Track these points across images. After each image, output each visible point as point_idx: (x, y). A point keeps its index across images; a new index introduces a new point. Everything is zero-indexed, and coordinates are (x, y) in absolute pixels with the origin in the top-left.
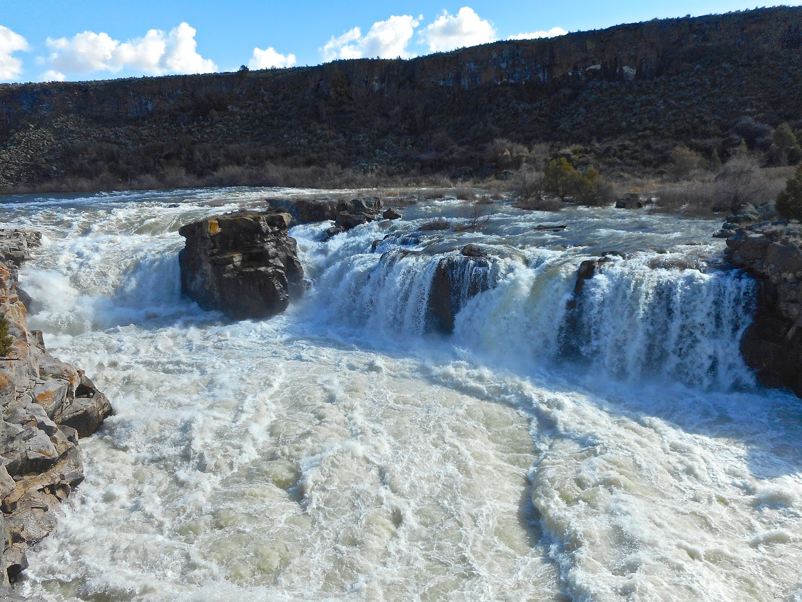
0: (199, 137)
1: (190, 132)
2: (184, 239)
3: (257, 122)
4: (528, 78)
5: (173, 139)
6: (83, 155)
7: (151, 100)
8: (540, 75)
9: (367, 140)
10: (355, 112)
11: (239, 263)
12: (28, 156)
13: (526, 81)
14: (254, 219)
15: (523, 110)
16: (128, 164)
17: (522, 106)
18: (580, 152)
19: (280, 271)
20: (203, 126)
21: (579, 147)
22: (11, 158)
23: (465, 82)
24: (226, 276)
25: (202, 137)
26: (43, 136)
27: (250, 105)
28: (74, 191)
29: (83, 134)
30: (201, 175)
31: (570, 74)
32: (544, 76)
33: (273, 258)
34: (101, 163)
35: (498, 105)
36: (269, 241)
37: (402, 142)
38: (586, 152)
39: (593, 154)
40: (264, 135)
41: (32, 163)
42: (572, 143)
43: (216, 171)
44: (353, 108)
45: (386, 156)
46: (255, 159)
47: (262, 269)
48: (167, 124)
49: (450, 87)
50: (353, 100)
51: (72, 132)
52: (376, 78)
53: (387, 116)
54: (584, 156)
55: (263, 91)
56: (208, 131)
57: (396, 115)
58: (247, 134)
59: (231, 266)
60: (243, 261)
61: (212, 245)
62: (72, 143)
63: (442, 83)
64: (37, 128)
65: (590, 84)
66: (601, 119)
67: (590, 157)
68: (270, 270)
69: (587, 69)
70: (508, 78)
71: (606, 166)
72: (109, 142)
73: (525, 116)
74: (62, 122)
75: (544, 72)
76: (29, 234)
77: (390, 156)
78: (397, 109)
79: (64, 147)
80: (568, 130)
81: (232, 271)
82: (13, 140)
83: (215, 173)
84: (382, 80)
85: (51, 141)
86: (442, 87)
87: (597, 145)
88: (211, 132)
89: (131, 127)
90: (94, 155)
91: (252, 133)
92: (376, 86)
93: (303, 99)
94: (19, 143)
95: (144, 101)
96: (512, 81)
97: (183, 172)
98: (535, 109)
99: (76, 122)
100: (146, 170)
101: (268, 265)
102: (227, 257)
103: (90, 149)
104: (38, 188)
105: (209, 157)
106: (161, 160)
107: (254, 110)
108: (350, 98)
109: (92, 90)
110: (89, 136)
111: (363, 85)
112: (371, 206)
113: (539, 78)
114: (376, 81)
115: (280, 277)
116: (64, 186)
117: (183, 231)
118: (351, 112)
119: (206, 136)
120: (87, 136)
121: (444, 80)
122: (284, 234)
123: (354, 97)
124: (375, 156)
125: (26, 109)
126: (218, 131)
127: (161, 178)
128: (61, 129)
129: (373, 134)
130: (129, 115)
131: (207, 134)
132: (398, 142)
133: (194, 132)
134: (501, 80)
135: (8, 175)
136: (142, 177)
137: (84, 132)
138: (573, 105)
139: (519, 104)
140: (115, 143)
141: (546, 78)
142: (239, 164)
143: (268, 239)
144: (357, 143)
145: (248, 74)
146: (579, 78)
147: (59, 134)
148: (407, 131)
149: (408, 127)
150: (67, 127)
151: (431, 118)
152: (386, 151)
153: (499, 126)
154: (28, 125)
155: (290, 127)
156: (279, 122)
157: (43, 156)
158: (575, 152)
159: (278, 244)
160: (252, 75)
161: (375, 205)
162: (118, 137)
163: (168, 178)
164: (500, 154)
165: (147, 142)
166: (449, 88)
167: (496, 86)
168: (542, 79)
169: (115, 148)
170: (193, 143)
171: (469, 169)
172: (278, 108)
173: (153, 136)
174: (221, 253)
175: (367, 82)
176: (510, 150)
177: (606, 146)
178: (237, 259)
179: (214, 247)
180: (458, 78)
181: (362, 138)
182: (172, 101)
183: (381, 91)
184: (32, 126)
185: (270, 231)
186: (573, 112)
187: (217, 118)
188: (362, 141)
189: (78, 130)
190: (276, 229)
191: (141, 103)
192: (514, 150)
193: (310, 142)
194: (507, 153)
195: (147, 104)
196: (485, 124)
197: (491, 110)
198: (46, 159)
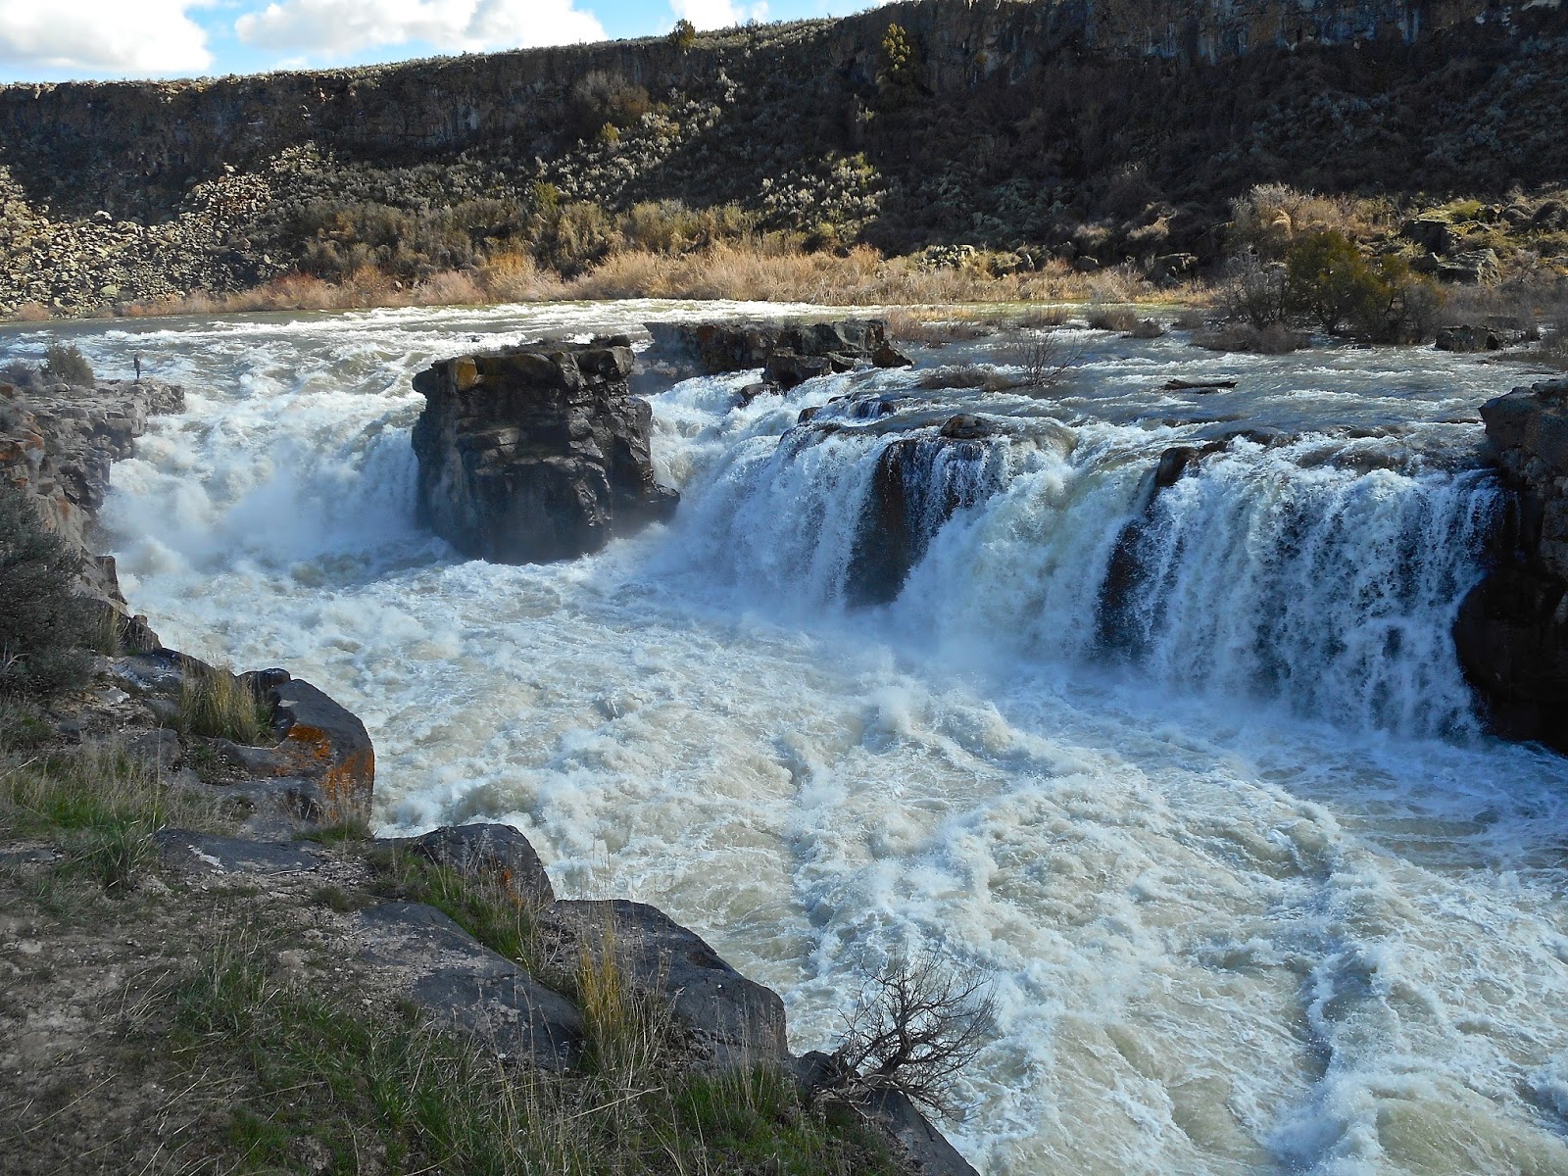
0: (575, 188)
1: (555, 178)
2: (421, 397)
3: (704, 151)
4: (1368, 34)
5: (517, 193)
6: (327, 231)
7: (477, 106)
8: (1402, 26)
9: (957, 189)
10: (934, 124)
11: (510, 448)
12: (218, 234)
13: (1364, 42)
14: (551, 358)
15: (1345, 114)
16: (418, 249)
17: (1342, 102)
18: (1475, 217)
19: (595, 466)
20: (585, 163)
21: (1473, 205)
22: (183, 239)
23: (1209, 47)
24: (480, 472)
25: (581, 188)
26: (249, 190)
27: (693, 111)
28: (300, 308)
29: (331, 184)
30: (568, 273)
31: (1480, 20)
32: (1411, 26)
33: (580, 438)
34: (361, 249)
35: (1283, 104)
36: (579, 405)
37: (1042, 195)
38: (1489, 217)
39: (1504, 222)
40: (719, 181)
41: (225, 249)
42: (1456, 196)
43: (601, 265)
44: (929, 114)
45: (995, 227)
46: (691, 237)
47: (554, 460)
48: (507, 159)
49: (1168, 59)
50: (932, 94)
51: (308, 180)
52: (990, 41)
53: (1014, 134)
54: (1479, 228)
55: (723, 77)
56: (595, 172)
57: (1033, 129)
58: (681, 179)
59: (493, 452)
60: (519, 444)
61: (462, 409)
62: (306, 205)
63: (1150, 50)
64: (239, 172)
65: (1525, 47)
66: (1542, 135)
67: (1497, 233)
68: (571, 463)
69: (1525, 8)
70: (1317, 35)
71: (1533, 254)
72: (383, 200)
73: (1348, 128)
74: (290, 159)
75: (1411, 17)
76: (159, 390)
77: (1006, 228)
78: (1038, 114)
79: (289, 213)
80: (1454, 164)
81: (494, 463)
82: (192, 200)
83: (598, 269)
84: (1003, 45)
85: (264, 199)
86: (1149, 59)
87: (1521, 200)
88: (602, 176)
89: (431, 167)
90: (350, 230)
91: (692, 177)
92: (990, 60)
93: (814, 95)
94: (203, 205)
95: (461, 109)
96: (1326, 42)
97: (529, 263)
98: (1377, 110)
99: (318, 158)
100: (454, 262)
101: (568, 453)
102: (486, 433)
103: (341, 218)
104: (231, 301)
105: (591, 233)
106: (488, 240)
107: (701, 123)
108: (926, 91)
109: (355, 88)
110: (343, 188)
111: (958, 57)
112: (857, 339)
113: (1398, 32)
114: (990, 47)
115: (594, 480)
116: (281, 298)
117: (421, 383)
118: (924, 124)
119: (588, 185)
120: (337, 189)
121: (1155, 42)
122: (616, 390)
123: (934, 85)
124: (972, 227)
125: (219, 132)
126: (617, 174)
127: (483, 280)
128: (287, 173)
129: (973, 176)
130: (429, 140)
131: (593, 180)
132: (1031, 196)
133: (564, 175)
134: (1299, 38)
135: (176, 275)
136: (443, 277)
137: (333, 180)
138: (1474, 100)
139: (1337, 99)
140: (395, 203)
141: (1416, 31)
142: (653, 248)
143: (578, 401)
144: (932, 198)
145: (693, 43)
146: (1501, 30)
147: (283, 184)
148: (1057, 169)
149: (1059, 157)
150: (298, 169)
151: (1117, 136)
152: (1001, 217)
153: (1282, 155)
154: (223, 167)
155: (779, 161)
156: (754, 150)
157: (247, 234)
158: (1459, 218)
159: (601, 410)
160: (704, 44)
161: (868, 335)
162: (402, 191)
163: (497, 282)
164: (1264, 224)
165: (461, 198)
166: (1165, 61)
167: (1285, 53)
168: (1405, 36)
169: (394, 213)
170: (561, 201)
171: (1187, 259)
172: (755, 117)
173: (475, 187)
174: (479, 425)
175: (967, 51)
176: (1292, 213)
177: (1543, 201)
178: (507, 438)
179: (467, 415)
180: (1190, 38)
181: (945, 185)
182: (521, 108)
183: (1001, 73)
184: (231, 169)
185: (582, 382)
186: (1469, 116)
187: (615, 144)
188: (946, 192)
189: (321, 176)
190: (598, 379)
191: (454, 114)
192: (1302, 212)
193: (820, 195)
194: (1286, 220)
195: (467, 115)
196: (1246, 149)
197: (1263, 116)
198: (252, 241)
